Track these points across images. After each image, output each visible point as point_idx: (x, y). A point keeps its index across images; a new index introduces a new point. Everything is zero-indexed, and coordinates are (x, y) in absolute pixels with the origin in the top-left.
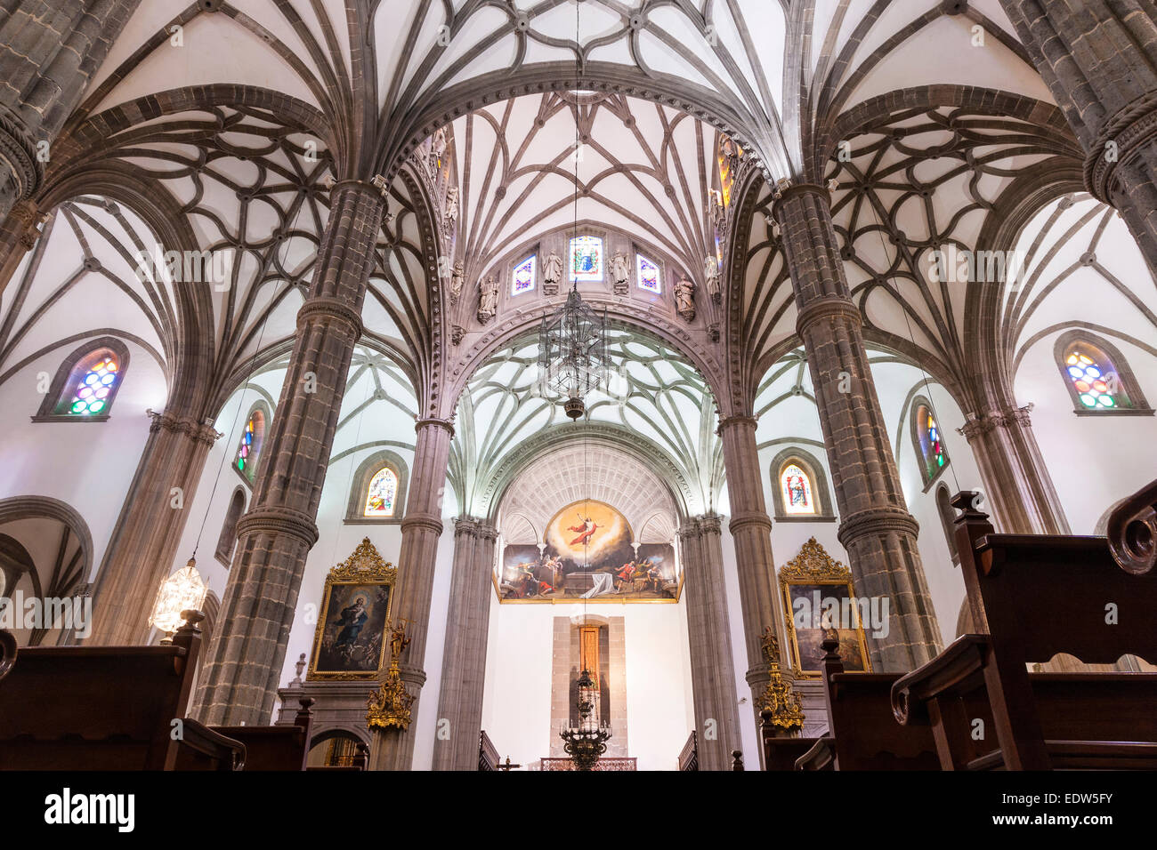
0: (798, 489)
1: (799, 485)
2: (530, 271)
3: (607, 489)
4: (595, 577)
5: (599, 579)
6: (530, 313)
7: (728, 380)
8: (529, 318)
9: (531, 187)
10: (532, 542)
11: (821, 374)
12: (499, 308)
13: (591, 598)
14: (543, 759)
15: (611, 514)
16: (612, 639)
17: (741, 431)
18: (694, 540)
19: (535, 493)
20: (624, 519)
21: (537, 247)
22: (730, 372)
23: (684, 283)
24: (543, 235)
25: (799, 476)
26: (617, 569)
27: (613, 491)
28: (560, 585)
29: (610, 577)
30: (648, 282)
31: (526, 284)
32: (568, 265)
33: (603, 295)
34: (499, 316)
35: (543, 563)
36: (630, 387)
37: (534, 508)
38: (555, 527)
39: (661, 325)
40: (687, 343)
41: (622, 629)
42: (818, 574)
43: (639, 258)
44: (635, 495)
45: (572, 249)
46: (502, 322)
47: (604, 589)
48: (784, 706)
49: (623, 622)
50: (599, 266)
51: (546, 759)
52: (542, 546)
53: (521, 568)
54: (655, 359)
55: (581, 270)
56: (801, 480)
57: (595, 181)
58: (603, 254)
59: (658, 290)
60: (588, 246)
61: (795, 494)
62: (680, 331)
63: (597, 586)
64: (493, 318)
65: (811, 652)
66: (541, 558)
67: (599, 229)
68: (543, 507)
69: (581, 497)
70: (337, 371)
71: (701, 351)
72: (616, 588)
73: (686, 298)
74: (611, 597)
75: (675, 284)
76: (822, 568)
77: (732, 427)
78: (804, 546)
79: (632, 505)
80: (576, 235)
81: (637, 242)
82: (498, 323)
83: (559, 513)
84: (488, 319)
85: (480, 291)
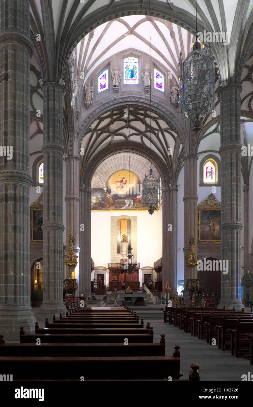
0: (210, 172)
1: (211, 170)
2: (106, 78)
3: (132, 165)
4: (126, 201)
5: (127, 202)
6: (107, 103)
7: (189, 138)
8: (107, 105)
9: (105, 30)
10: (101, 187)
11: (224, 173)
12: (94, 100)
13: (125, 209)
14: (108, 263)
15: (133, 176)
16: (132, 224)
17: (192, 162)
18: (167, 193)
19: (102, 167)
20: (138, 177)
21: (109, 64)
22: (190, 135)
23: (175, 87)
24: (111, 57)
25: (211, 166)
26: (135, 198)
27: (134, 166)
28: (113, 204)
29: (132, 201)
30: (159, 86)
31: (104, 86)
32: (123, 75)
33: (139, 93)
34: (94, 104)
35: (106, 196)
36: (146, 128)
37: (102, 173)
38: (110, 181)
39: (163, 110)
40: (174, 119)
41: (136, 221)
42: (212, 207)
43: (156, 70)
44: (143, 169)
45: (125, 65)
46: (96, 108)
47: (130, 206)
48: (194, 259)
49: (137, 218)
50: (137, 76)
51: (109, 263)
52: (105, 189)
53: (98, 198)
54: (158, 119)
55: (129, 78)
56: (212, 168)
57: (136, 25)
58: (139, 68)
59: (163, 90)
60: (131, 63)
61: (208, 174)
62: (171, 113)
63: (127, 205)
64: (91, 106)
65: (204, 234)
66: (105, 193)
67: (137, 54)
68: (105, 173)
69: (120, 168)
70: (61, 172)
71: (179, 124)
72: (134, 205)
73: (175, 96)
74: (132, 209)
75: (171, 88)
76: (214, 204)
77: (189, 160)
78: (209, 196)
79: (142, 172)
80: (127, 56)
81: (155, 62)
82: (94, 109)
83: (112, 175)
84: (89, 106)
85: (85, 91)
